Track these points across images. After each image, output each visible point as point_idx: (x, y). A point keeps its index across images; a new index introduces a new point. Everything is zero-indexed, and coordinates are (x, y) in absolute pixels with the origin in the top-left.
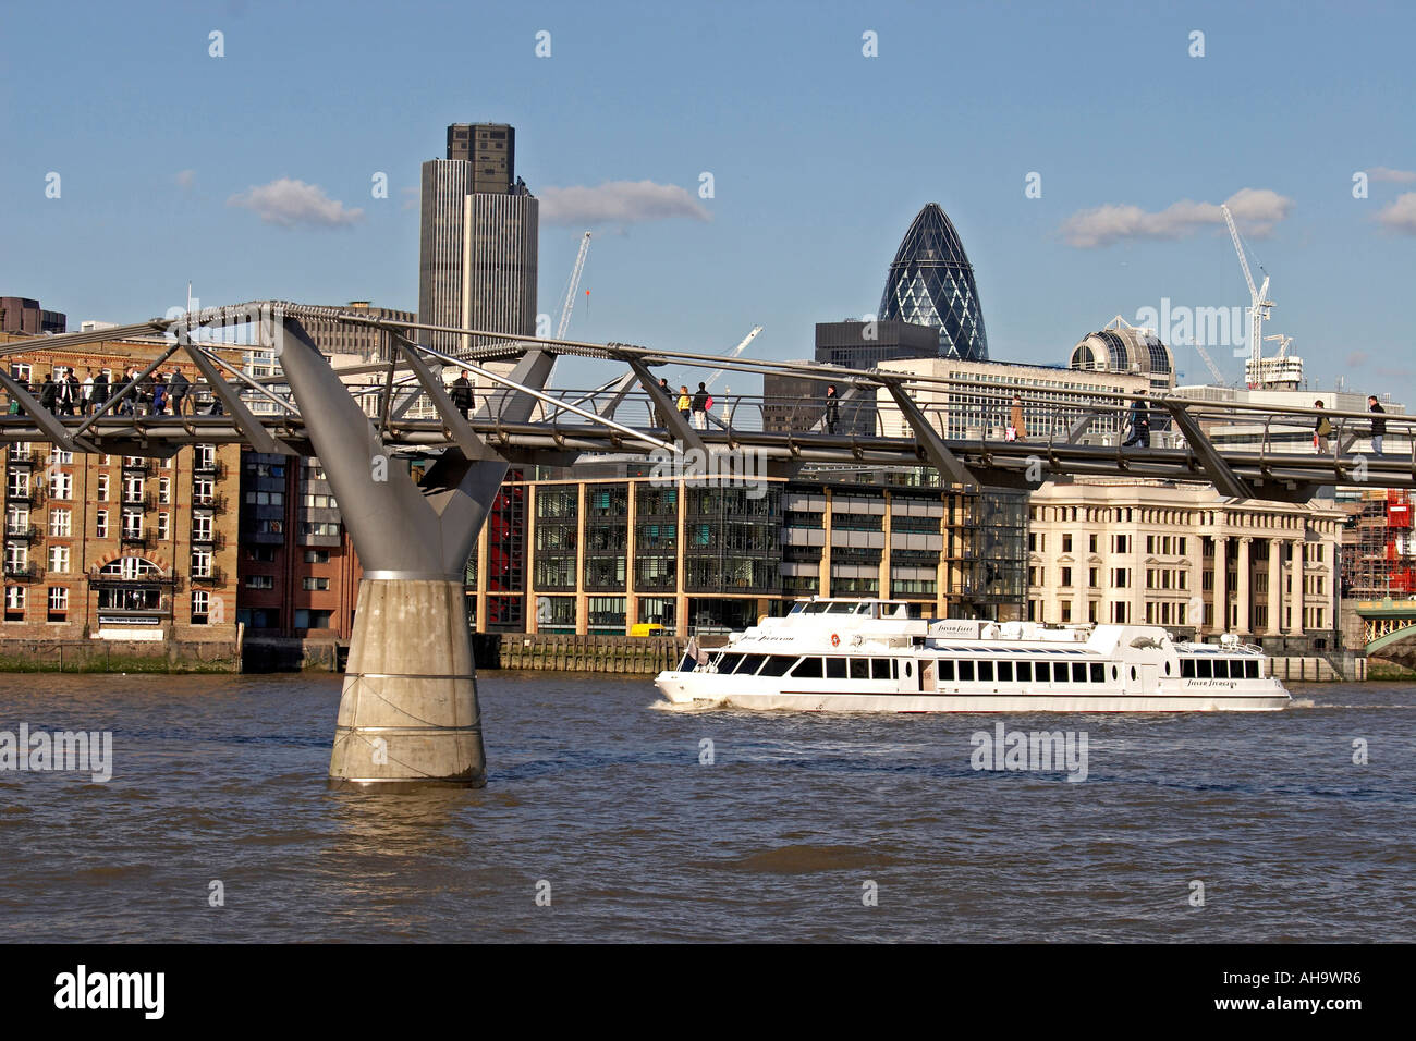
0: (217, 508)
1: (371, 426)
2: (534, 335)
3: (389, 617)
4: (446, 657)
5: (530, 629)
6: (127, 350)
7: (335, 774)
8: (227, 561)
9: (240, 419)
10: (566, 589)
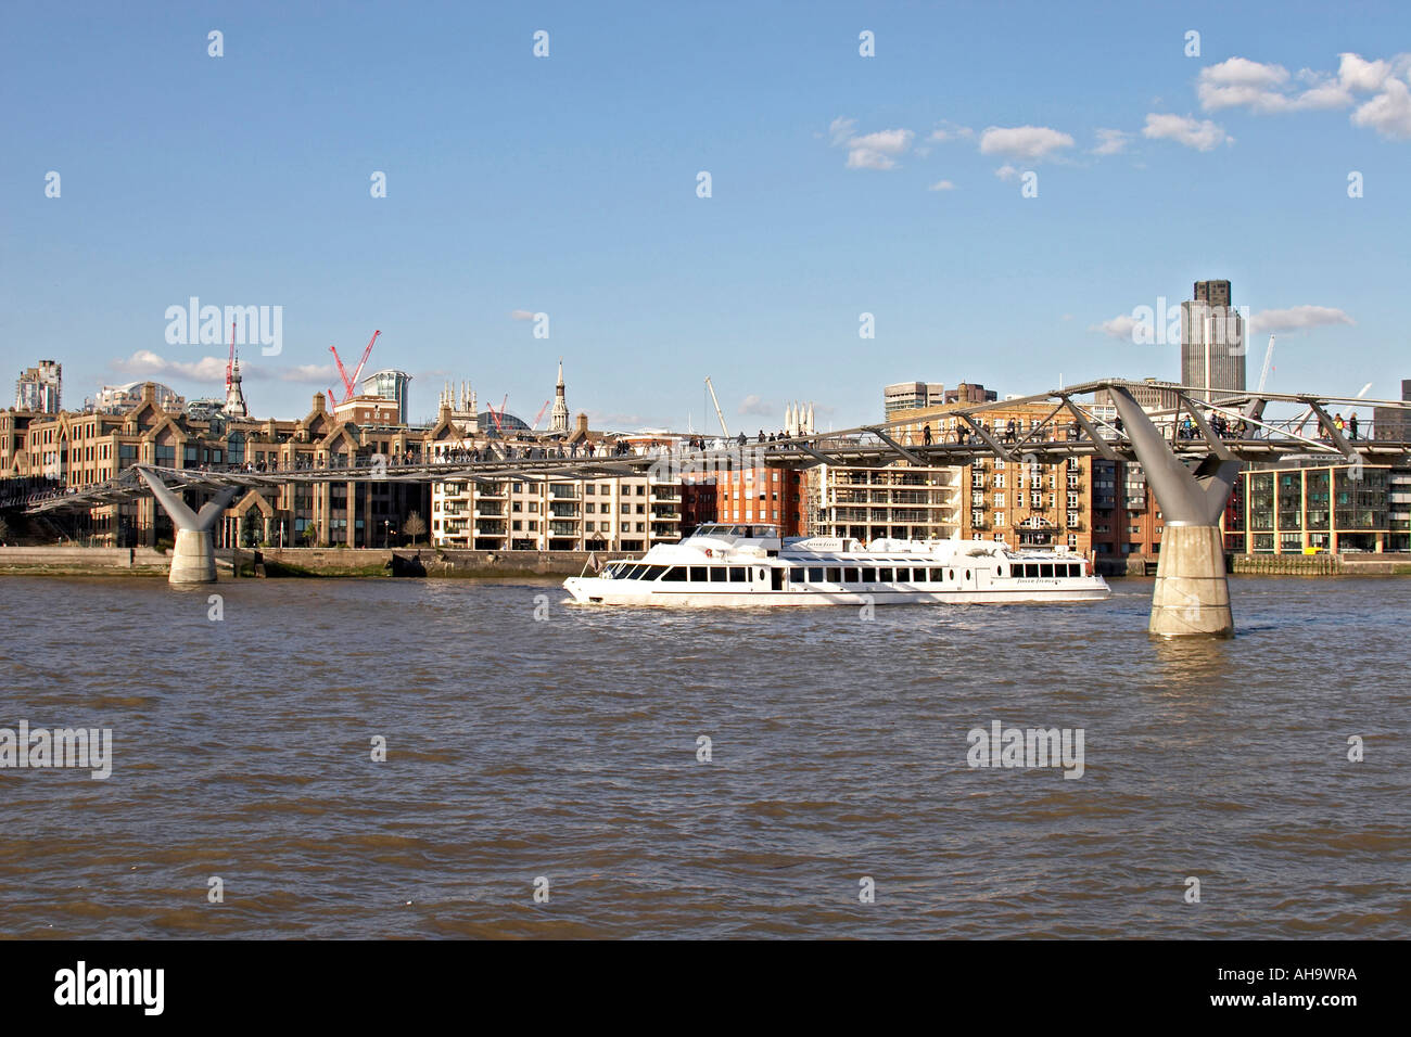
0: (1079, 490)
1: (1167, 443)
2: (1244, 390)
3: (1179, 546)
4: (1211, 567)
5: (1248, 552)
6: (1030, 409)
7: (1152, 631)
8: (1086, 518)
9: (1096, 442)
10: (1268, 529)
